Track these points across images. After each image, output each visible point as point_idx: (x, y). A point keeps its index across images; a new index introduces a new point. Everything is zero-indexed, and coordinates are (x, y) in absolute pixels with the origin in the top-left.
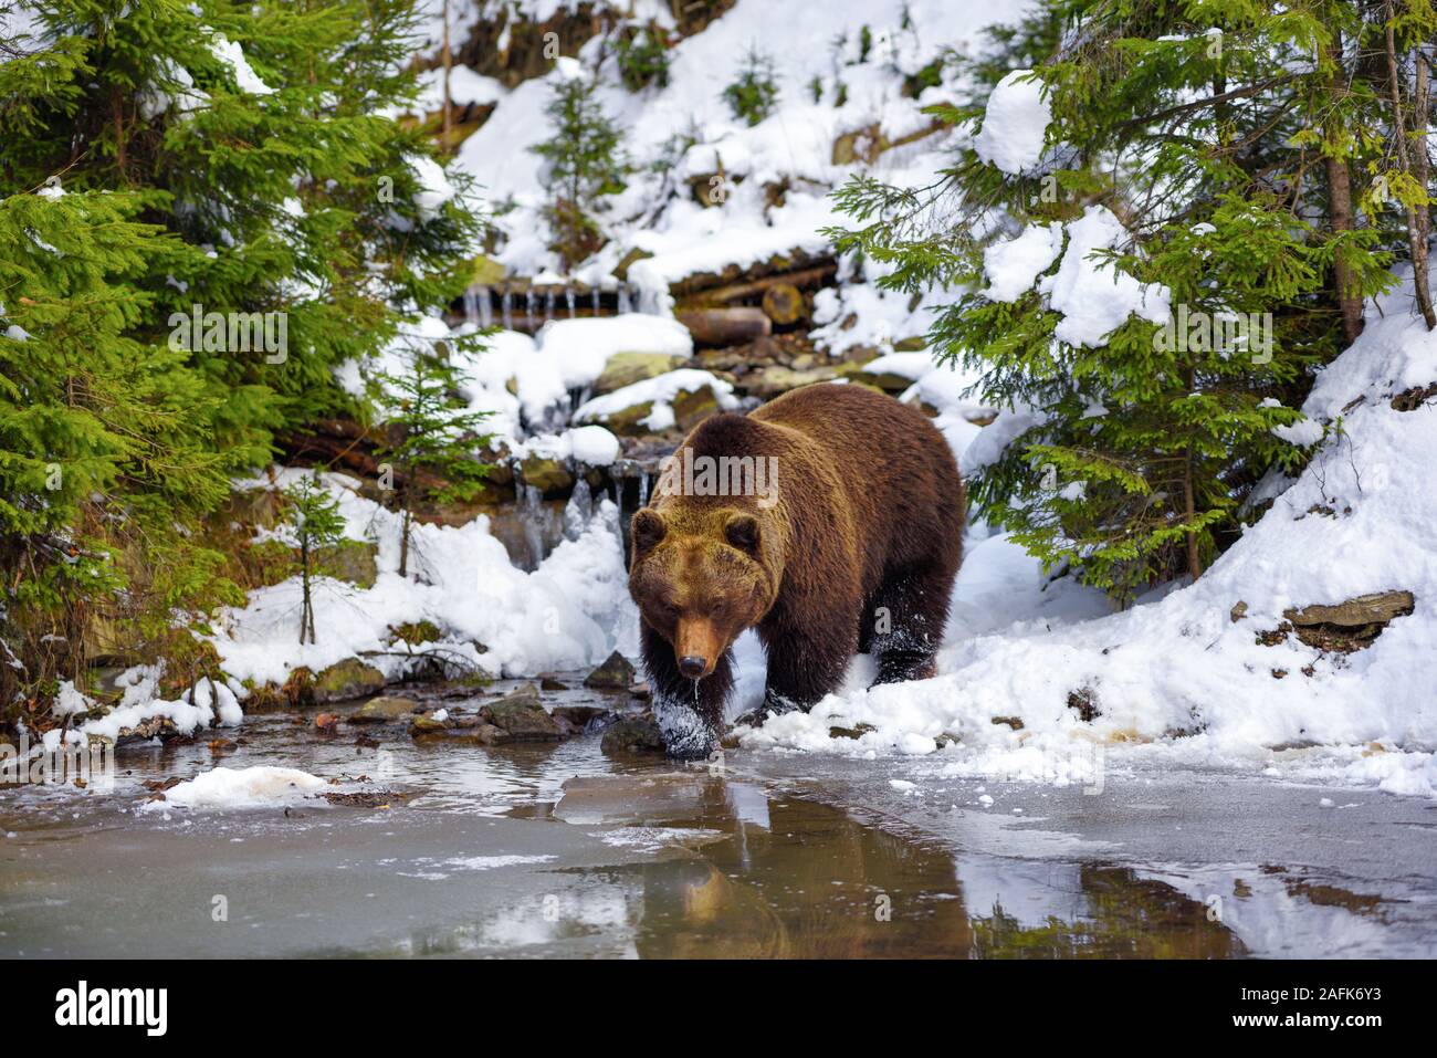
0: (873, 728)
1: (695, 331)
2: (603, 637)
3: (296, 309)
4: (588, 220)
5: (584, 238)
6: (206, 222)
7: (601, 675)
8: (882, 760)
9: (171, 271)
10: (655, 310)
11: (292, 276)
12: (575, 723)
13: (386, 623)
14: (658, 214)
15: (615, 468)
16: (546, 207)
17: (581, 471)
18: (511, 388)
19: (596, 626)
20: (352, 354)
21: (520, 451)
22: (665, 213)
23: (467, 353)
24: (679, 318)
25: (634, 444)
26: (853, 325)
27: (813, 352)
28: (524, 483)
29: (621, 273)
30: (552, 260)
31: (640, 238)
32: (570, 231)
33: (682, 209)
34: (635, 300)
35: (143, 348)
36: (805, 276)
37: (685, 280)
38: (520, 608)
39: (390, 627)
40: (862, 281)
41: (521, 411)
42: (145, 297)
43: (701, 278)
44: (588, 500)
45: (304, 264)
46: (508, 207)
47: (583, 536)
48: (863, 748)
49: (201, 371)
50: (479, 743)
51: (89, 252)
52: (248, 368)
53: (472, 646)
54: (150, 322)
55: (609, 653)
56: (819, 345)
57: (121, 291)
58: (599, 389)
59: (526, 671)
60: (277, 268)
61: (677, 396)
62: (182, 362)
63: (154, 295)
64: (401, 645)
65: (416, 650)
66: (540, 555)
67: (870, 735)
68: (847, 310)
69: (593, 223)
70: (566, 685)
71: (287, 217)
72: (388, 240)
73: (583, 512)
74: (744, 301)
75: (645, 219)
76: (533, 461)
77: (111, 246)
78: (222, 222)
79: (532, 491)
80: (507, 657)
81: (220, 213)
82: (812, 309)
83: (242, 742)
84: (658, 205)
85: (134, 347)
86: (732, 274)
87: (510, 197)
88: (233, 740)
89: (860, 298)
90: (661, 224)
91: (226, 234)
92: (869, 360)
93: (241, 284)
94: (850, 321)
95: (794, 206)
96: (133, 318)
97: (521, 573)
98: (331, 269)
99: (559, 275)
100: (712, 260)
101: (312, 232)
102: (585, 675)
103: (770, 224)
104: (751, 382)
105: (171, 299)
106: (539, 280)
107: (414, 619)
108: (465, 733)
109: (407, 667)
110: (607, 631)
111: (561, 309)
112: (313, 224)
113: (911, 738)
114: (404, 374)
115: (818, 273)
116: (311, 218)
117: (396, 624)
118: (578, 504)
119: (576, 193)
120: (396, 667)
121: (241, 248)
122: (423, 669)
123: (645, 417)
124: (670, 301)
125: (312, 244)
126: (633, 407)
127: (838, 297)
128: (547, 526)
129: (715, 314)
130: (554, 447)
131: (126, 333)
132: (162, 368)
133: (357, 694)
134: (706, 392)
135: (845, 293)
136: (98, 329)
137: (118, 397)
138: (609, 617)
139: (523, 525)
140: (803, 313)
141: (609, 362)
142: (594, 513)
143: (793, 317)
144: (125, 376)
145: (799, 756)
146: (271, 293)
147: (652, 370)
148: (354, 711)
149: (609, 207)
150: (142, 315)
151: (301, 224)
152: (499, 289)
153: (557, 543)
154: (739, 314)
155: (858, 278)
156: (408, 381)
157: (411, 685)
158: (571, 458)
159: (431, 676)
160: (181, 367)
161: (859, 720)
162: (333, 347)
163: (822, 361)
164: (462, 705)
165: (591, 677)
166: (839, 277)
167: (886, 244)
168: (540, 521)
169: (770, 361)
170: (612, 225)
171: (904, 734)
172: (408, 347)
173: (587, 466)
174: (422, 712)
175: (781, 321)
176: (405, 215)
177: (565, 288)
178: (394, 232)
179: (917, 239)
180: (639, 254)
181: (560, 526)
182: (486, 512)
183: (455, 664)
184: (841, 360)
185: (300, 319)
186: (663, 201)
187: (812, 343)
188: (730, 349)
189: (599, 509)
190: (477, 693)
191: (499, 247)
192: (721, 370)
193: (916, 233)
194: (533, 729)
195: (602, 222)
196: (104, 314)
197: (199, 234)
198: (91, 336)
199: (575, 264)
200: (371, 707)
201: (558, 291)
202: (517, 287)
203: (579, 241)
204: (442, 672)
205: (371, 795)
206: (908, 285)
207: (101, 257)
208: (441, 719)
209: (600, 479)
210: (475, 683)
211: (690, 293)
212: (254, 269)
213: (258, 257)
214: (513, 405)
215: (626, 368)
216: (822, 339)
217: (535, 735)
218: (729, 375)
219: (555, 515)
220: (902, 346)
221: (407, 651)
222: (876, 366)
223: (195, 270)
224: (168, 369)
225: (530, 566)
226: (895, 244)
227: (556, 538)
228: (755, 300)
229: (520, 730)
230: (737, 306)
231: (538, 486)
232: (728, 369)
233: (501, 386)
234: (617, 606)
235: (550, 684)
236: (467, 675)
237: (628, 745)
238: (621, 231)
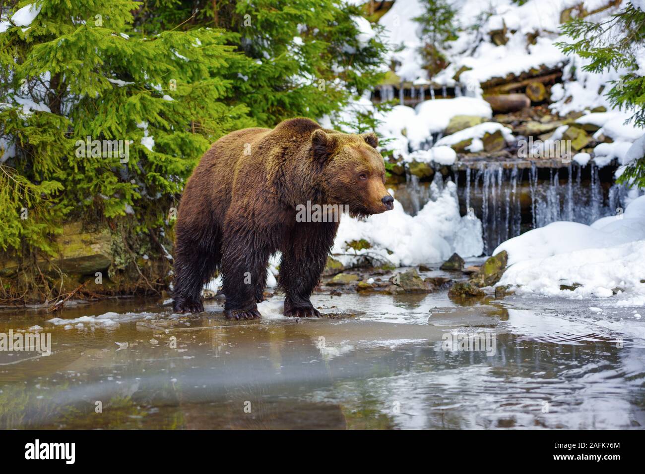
0: (581, 285)
1: (493, 106)
2: (449, 248)
3: (299, 89)
4: (440, 54)
5: (438, 62)
6: (257, 49)
7: (448, 264)
8: (586, 300)
9: (240, 71)
10: (473, 95)
11: (297, 74)
12: (435, 285)
13: (344, 240)
14: (474, 50)
15: (454, 166)
16: (420, 48)
17: (438, 168)
18: (404, 133)
19: (445, 243)
20: (327, 112)
21: (408, 158)
22: (478, 50)
23: (382, 112)
24: (485, 99)
25: (463, 157)
26: (571, 101)
27: (551, 115)
28: (410, 174)
29: (456, 78)
30: (423, 73)
31: (466, 61)
32: (432, 59)
33: (486, 47)
34: (463, 91)
35: (227, 108)
36: (547, 78)
37: (488, 81)
38: (408, 233)
39: (346, 242)
40: (575, 80)
41: (409, 144)
42: (228, 83)
43: (496, 80)
44: (441, 182)
45: (303, 68)
46: (402, 48)
47: (439, 199)
48: (576, 295)
49: (255, 119)
50: (389, 293)
51: (201, 58)
52: (277, 118)
53: (386, 251)
54: (230, 95)
55: (451, 254)
56: (554, 111)
57: (217, 80)
58: (446, 133)
59: (412, 263)
60: (290, 69)
61: (485, 135)
62: (246, 114)
63: (232, 81)
64: (352, 250)
65: (359, 253)
66: (418, 208)
67: (579, 289)
68: (568, 94)
69: (443, 55)
70: (431, 269)
71: (295, 45)
72: (344, 58)
73: (439, 188)
74: (516, 91)
75: (468, 52)
76: (415, 163)
77: (211, 56)
78: (263, 48)
79: (414, 178)
80: (402, 256)
81: (263, 44)
82: (550, 94)
83: (276, 294)
84: (474, 45)
85: (222, 107)
86: (511, 78)
87: (402, 43)
88: (272, 293)
89: (573, 88)
90: (476, 54)
91: (266, 54)
92: (578, 117)
93: (273, 78)
94: (569, 99)
95: (541, 44)
96: (222, 93)
97: (409, 217)
98: (316, 72)
99: (427, 80)
100: (502, 71)
101: (307, 52)
102: (440, 265)
103: (529, 53)
104: (520, 129)
105: (240, 84)
106: (417, 82)
107: (357, 238)
108: (382, 289)
109: (355, 261)
110: (451, 244)
111: (428, 95)
112: (308, 48)
113: (600, 289)
114: (352, 121)
115: (553, 77)
116: (306, 45)
117: (349, 241)
118: (436, 183)
119: (435, 41)
120: (349, 261)
121: (273, 60)
122: (362, 262)
123: (468, 145)
124: (481, 91)
125: (308, 59)
126: (463, 141)
127: (563, 88)
128: (422, 195)
129: (503, 97)
130: (425, 157)
131: (219, 100)
132: (237, 116)
133: (331, 273)
134: (499, 133)
135: (567, 86)
136: (206, 96)
137: (216, 129)
138: (452, 238)
139: (409, 194)
140: (546, 96)
141: (451, 120)
142: (444, 188)
143: (541, 98)
144: (219, 118)
145: (545, 298)
146: (287, 82)
147: (471, 124)
148: (329, 280)
149: (450, 47)
150: (227, 91)
151: (301, 48)
152: (398, 87)
153: (426, 203)
154: (514, 97)
155: (573, 78)
156: (353, 124)
157: (356, 269)
158: (433, 162)
159: (366, 265)
160: (245, 116)
161: (574, 281)
162: (318, 108)
163: (555, 118)
164: (380, 277)
165: (443, 265)
166: (564, 78)
167: (587, 50)
168: (418, 192)
169: (530, 119)
170: (452, 56)
171: (597, 287)
172: (353, 110)
173: (440, 165)
174: (361, 280)
175: (535, 100)
176: (351, 45)
177: (429, 85)
178: (346, 54)
179: (602, 47)
180: (465, 69)
181: (428, 194)
182: (392, 188)
183: (377, 260)
184: (565, 118)
185: (302, 94)
186: (477, 43)
187: (550, 110)
188: (510, 114)
189: (447, 186)
190: (387, 273)
191: (397, 68)
192: (506, 124)
193: (602, 44)
194: (416, 287)
195: (447, 55)
196: (208, 90)
197: (254, 53)
198: (203, 100)
199: (434, 75)
200: (337, 278)
201: (426, 87)
202: (406, 86)
203: (436, 64)
204: (371, 263)
205: (338, 314)
206: (598, 69)
207: (206, 61)
208: (371, 283)
209: (447, 171)
210: (387, 268)
211: (490, 87)
212: (280, 69)
213: (282, 64)
214: (405, 141)
215: (459, 123)
216: (555, 108)
217: (416, 290)
218: (510, 126)
219: (425, 189)
220: (595, 111)
221: (354, 253)
222: (582, 120)
223: (251, 70)
224: (239, 117)
225: (413, 214)
226: (591, 49)
227: (426, 200)
228: (522, 90)
229: (409, 288)
230: (513, 93)
231: (417, 175)
232: (509, 123)
233: (399, 132)
234: (455, 232)
235: (423, 268)
236: (383, 265)
237: (461, 294)
238: (457, 58)
